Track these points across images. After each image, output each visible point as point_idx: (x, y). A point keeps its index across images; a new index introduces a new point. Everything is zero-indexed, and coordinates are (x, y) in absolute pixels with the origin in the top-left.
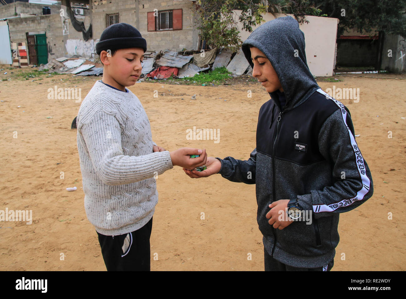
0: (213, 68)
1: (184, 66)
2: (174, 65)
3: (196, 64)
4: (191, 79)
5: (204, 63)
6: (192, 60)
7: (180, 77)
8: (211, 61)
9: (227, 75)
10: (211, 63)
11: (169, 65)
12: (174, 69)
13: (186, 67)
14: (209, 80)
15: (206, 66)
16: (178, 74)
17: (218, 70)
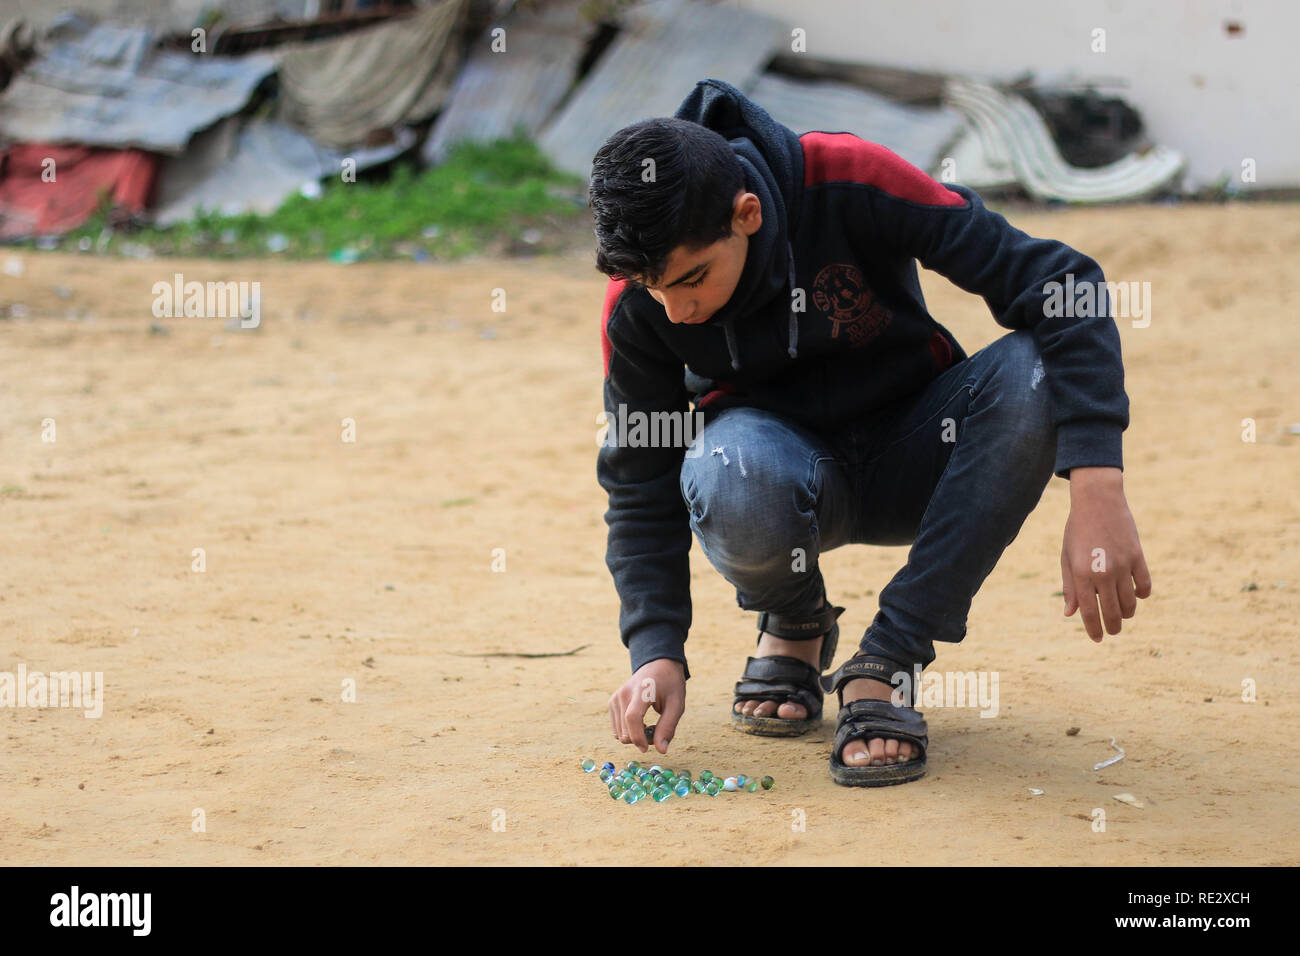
0: (436, 146)
1: (201, 139)
2: (118, 133)
3: (300, 123)
4: (252, 226)
5: (369, 115)
6: (267, 91)
7: (167, 216)
8: (418, 97)
9: (537, 197)
10: (419, 112)
11: (82, 129)
12: (118, 167)
13: (222, 146)
14: (395, 227)
15: (384, 136)
16: (153, 199)
17: (476, 157)
